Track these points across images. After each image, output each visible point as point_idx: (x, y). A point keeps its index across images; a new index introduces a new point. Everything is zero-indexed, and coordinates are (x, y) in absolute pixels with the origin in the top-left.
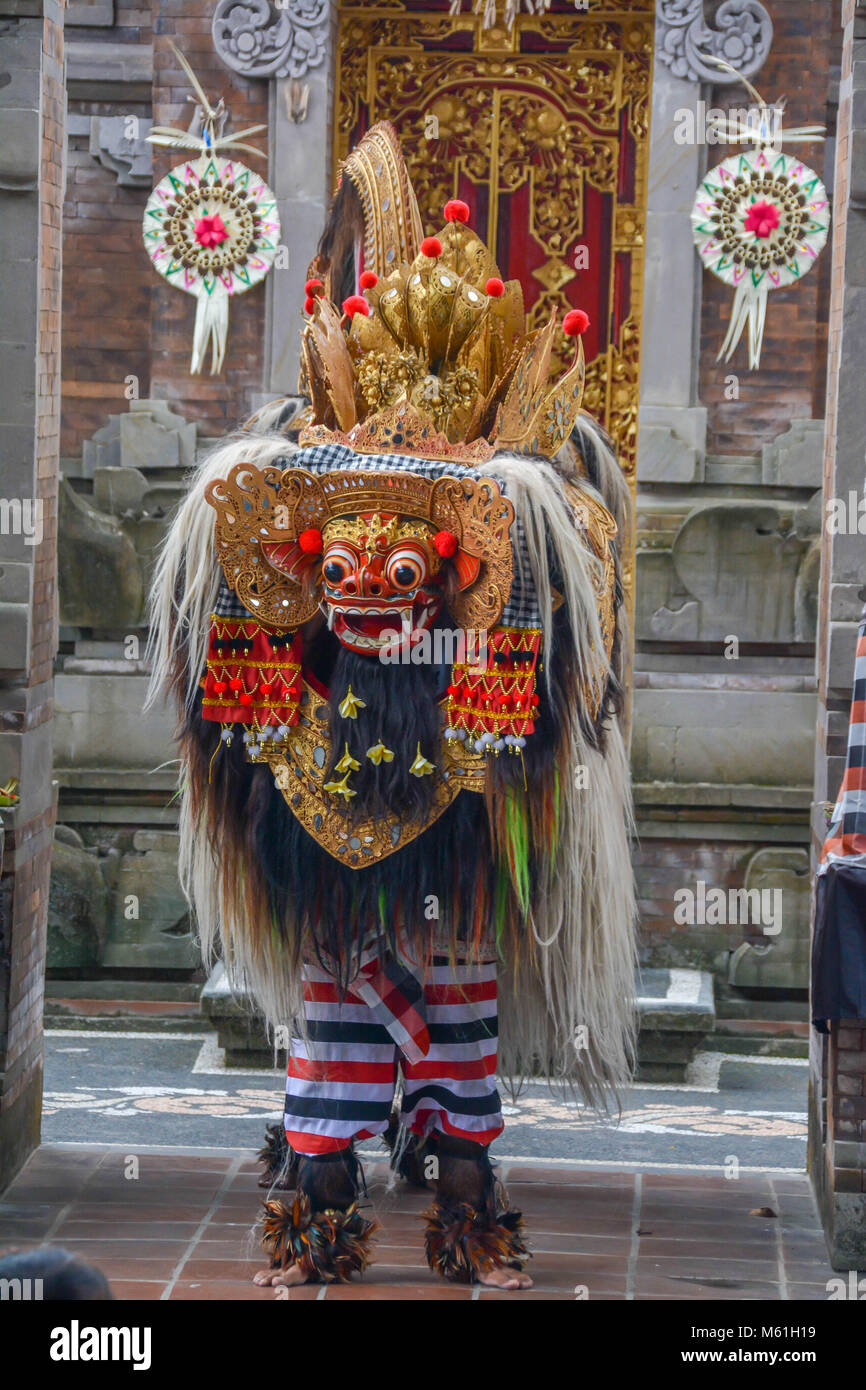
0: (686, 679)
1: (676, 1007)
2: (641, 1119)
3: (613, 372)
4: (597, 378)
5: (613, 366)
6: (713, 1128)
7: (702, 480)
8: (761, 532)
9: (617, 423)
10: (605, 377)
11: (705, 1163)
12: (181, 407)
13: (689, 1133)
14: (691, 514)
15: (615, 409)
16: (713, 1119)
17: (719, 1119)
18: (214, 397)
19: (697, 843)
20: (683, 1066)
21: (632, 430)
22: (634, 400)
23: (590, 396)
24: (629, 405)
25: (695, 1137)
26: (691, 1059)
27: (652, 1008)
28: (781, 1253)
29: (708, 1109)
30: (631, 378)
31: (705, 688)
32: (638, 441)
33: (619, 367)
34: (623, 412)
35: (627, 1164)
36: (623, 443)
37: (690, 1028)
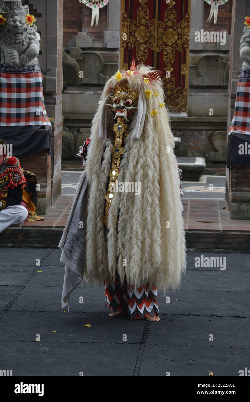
0: (200, 94)
1: (197, 165)
2: (190, 189)
3: (184, 25)
4: (180, 27)
5: (184, 24)
6: (205, 191)
7: (203, 49)
8: (217, 61)
9: (185, 37)
10: (182, 26)
11: (203, 198)
12: (89, 34)
13: (200, 192)
14: (201, 57)
15: (184, 34)
16: (205, 189)
17: (206, 188)
18: (96, 32)
19: (202, 130)
20: (199, 178)
21: (188, 38)
22: (189, 32)
23: (179, 31)
24: (187, 33)
25: (201, 193)
26: (200, 176)
27: (192, 165)
28: (219, 216)
29: (204, 187)
30: (188, 27)
31: (204, 96)
32: (190, 41)
33: (185, 24)
34: (186, 34)
35: (187, 198)
36: (186, 41)
37: (200, 170)
